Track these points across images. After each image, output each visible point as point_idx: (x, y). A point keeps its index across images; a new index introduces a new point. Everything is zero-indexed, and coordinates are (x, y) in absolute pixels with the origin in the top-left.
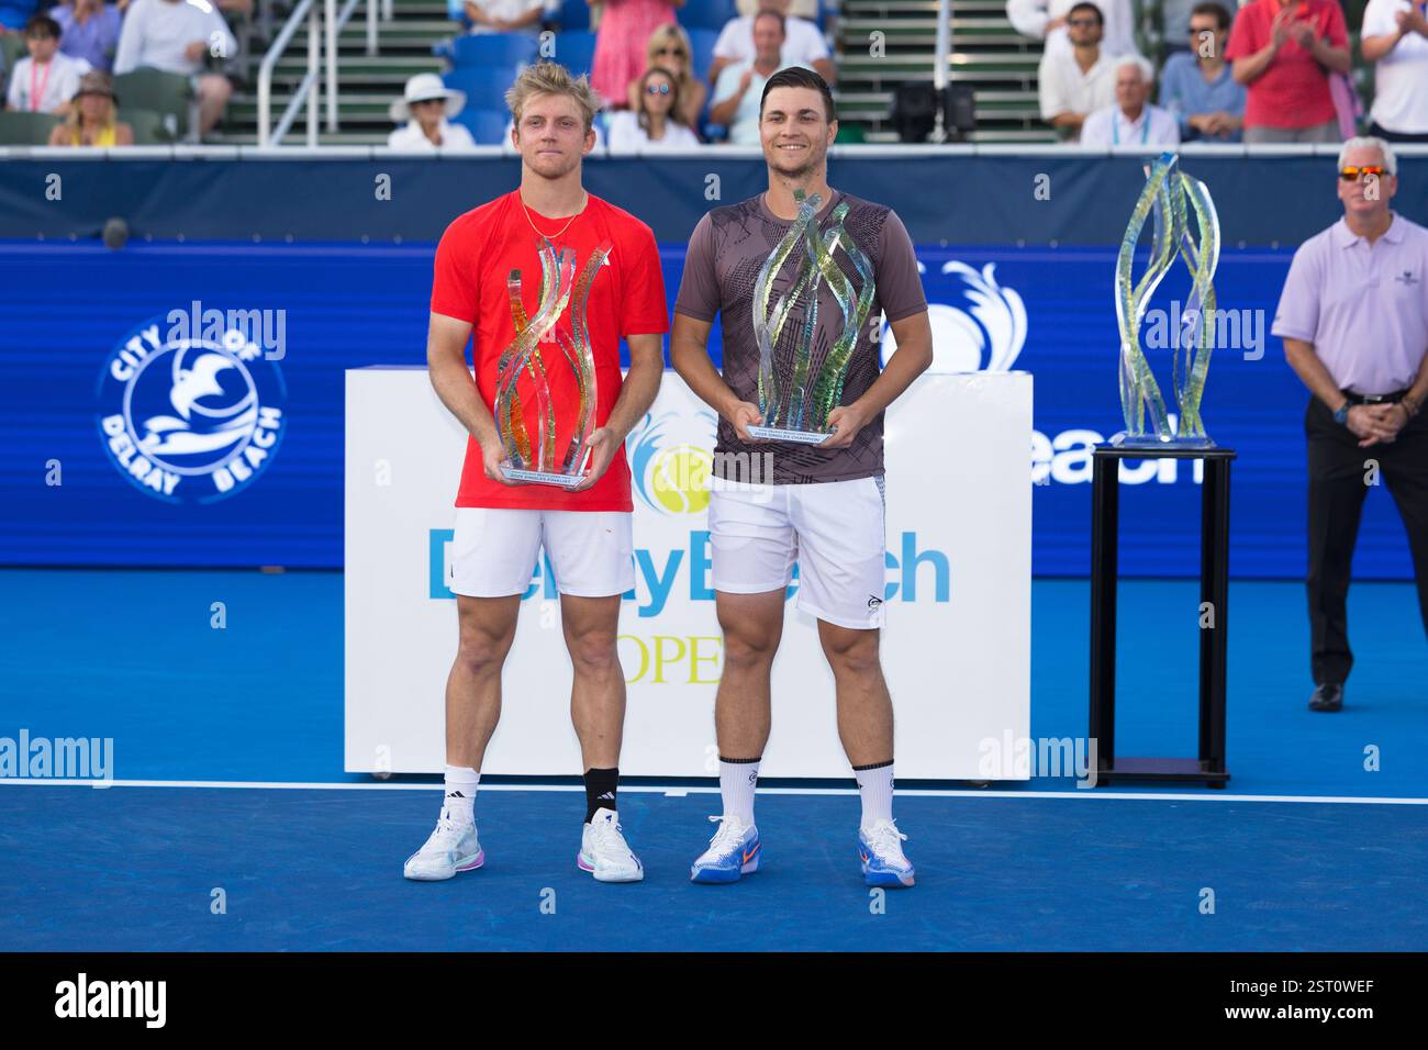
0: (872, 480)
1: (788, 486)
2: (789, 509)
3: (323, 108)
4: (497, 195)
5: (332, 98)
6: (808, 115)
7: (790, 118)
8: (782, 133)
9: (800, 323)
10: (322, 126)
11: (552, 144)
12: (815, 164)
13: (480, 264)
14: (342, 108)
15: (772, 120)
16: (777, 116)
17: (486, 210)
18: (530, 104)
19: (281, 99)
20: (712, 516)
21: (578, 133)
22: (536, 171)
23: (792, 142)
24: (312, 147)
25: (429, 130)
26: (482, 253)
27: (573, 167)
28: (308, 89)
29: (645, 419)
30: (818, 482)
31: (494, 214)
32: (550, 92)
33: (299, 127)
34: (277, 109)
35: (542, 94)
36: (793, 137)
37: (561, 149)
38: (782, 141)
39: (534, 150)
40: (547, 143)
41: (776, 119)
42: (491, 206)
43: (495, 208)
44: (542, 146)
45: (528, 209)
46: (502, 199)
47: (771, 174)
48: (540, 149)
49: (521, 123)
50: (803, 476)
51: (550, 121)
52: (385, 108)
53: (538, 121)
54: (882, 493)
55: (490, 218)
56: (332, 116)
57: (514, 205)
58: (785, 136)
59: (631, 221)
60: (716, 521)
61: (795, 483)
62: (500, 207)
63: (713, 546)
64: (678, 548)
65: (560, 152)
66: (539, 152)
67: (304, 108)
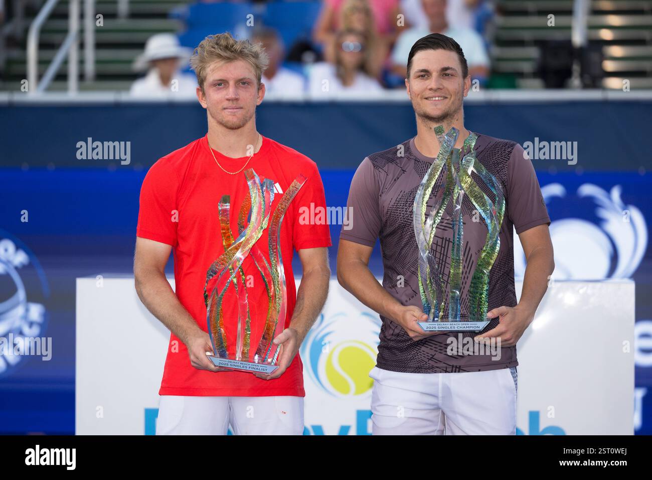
0: (508, 371)
1: (440, 374)
2: (440, 395)
3: (81, 62)
4: (191, 141)
5: (90, 54)
6: (448, 72)
7: (435, 75)
8: (429, 87)
9: (449, 241)
10: (81, 77)
11: (235, 102)
12: (455, 111)
13: (177, 199)
14: (98, 62)
15: (419, 76)
16: (423, 73)
17: (181, 153)
18: (213, 70)
19: (47, 54)
20: (375, 399)
21: (253, 89)
22: (222, 123)
23: (437, 94)
24: (73, 94)
25: (165, 80)
26: (178, 187)
27: (251, 117)
28: (70, 47)
29: (319, 318)
30: (465, 371)
31: (186, 156)
32: (229, 59)
33: (62, 77)
34: (44, 63)
35: (222, 62)
36: (435, 90)
37: (242, 106)
38: (428, 94)
39: (220, 107)
40: (231, 102)
41: (422, 76)
42: (186, 149)
43: (189, 151)
44: (226, 104)
45: (214, 151)
46: (194, 143)
47: (419, 121)
48: (225, 106)
49: (206, 84)
50: (453, 366)
51: (231, 83)
52: (130, 62)
53: (221, 83)
54: (516, 381)
55: (183, 160)
56: (90, 68)
57: (203, 149)
58: (431, 89)
59: (298, 156)
60: (378, 404)
61: (446, 372)
62: (192, 151)
63: (374, 423)
64: (346, 424)
65: (241, 108)
66: (225, 109)
67: (66, 62)
